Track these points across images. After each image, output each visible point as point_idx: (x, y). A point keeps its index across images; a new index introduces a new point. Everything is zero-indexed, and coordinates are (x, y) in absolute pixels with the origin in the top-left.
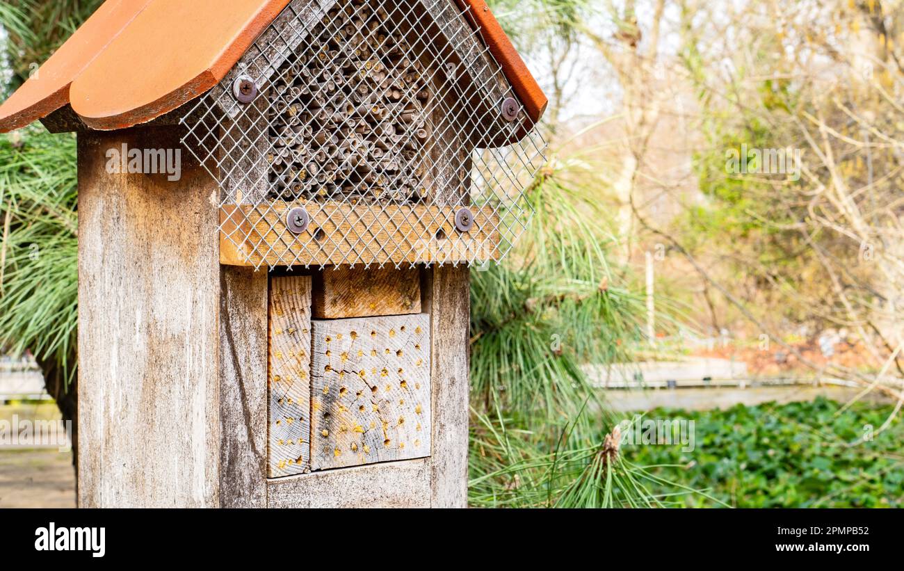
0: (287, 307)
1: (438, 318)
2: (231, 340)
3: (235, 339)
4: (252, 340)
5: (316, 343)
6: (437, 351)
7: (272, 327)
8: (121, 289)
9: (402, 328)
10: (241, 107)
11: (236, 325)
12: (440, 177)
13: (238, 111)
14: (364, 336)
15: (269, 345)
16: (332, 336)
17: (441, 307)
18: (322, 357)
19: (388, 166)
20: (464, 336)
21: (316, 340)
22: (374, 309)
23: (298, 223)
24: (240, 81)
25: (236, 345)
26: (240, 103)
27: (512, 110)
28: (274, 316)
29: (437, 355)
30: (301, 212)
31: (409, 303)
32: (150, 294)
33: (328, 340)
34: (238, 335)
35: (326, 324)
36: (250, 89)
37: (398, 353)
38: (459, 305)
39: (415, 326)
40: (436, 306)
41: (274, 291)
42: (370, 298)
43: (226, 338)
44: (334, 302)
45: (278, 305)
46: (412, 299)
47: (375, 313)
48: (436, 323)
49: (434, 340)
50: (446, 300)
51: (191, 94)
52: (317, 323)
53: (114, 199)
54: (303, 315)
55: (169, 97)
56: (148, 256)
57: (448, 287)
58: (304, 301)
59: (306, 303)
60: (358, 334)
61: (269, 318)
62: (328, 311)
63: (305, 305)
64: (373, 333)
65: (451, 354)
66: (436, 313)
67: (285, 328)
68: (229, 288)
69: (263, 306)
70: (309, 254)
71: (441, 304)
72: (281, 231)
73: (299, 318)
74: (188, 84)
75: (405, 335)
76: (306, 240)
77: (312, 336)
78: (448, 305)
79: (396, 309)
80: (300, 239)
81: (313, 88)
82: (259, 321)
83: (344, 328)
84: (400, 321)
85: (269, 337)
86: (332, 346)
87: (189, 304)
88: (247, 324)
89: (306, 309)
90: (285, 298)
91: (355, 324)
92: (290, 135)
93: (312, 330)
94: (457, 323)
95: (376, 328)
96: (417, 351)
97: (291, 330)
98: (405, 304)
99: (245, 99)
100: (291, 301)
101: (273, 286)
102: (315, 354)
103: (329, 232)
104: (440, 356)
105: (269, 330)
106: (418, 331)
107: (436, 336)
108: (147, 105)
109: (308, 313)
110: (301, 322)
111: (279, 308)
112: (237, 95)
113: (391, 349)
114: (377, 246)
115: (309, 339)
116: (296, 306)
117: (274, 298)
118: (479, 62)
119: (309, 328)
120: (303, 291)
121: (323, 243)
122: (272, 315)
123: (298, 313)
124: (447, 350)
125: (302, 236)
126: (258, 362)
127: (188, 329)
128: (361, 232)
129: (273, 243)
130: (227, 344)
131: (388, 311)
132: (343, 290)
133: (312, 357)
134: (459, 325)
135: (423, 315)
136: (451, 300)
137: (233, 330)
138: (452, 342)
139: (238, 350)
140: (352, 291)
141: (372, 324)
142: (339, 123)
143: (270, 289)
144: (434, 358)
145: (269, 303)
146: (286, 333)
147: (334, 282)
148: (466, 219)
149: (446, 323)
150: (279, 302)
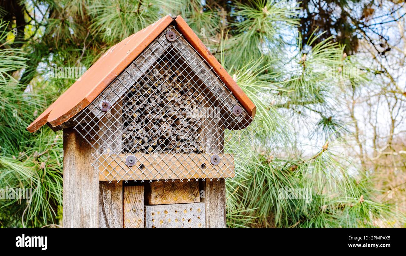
0: (132, 199)
1: (209, 204)
2: (104, 214)
3: (107, 214)
4: (115, 213)
5: (147, 216)
6: (209, 219)
7: (125, 208)
8: (74, 195)
9: (191, 209)
10: (104, 113)
11: (107, 208)
12: (208, 141)
13: (102, 115)
14: (171, 212)
15: (123, 216)
16: (155, 212)
17: (210, 199)
18: (150, 222)
19: (182, 138)
20: (223, 213)
21: (147, 214)
22: (176, 200)
23: (131, 162)
24: (102, 103)
25: (107, 216)
26: (103, 111)
27: (238, 111)
28: (126, 203)
29: (209, 222)
30: (133, 157)
31: (194, 198)
32: (81, 195)
33: (153, 214)
34: (108, 212)
35: (152, 207)
36: (107, 105)
37: (189, 220)
38: (220, 199)
39: (197, 208)
40: (208, 199)
41: (126, 192)
42: (174, 195)
43: (102, 213)
44: (156, 197)
45: (128, 198)
46: (196, 196)
47: (177, 202)
48: (208, 207)
49: (207, 215)
50: (213, 196)
51: (80, 108)
52: (147, 207)
53: (72, 157)
54: (140, 203)
55: (72, 110)
56: (81, 180)
57: (214, 190)
58: (140, 197)
59: (142, 197)
60: (168, 212)
61: (123, 204)
62: (153, 201)
63: (141, 198)
64: (176, 211)
65: (216, 221)
66: (208, 202)
67: (131, 209)
68: (104, 191)
69: (120, 199)
70: (137, 175)
71: (210, 198)
72: (123, 165)
73: (138, 204)
74: (78, 104)
75: (192, 213)
76: (135, 169)
77: (145, 212)
78: (214, 199)
79: (188, 201)
80: (132, 169)
81: (145, 105)
82: (118, 206)
83: (161, 209)
84: (189, 206)
85: (123, 213)
86: (155, 217)
87: (91, 199)
88: (113, 207)
89: (141, 200)
90: (131, 196)
91: (166, 208)
92: (134, 126)
93: (145, 210)
94: (219, 207)
95: (177, 209)
96: (198, 220)
97: (134, 210)
98: (192, 198)
99: (104, 110)
100: (134, 197)
101: (125, 190)
102: (147, 221)
103: (147, 165)
104: (211, 222)
105: (123, 209)
106: (199, 210)
107: (208, 213)
108: (65, 114)
109: (143, 202)
110: (139, 207)
111: (128, 200)
112: (101, 108)
113: (185, 219)
114: (171, 171)
115: (143, 214)
116: (137, 199)
117: (126, 195)
118: (221, 91)
119: (143, 209)
120: (140, 192)
121: (143, 170)
122: (125, 203)
123: (138, 202)
124: (214, 219)
125: (133, 168)
126: (118, 224)
127: (91, 210)
128: (162, 165)
129: (119, 170)
130: (103, 216)
131: (184, 201)
132: (160, 192)
133: (145, 222)
134: (220, 208)
135: (201, 203)
136: (215, 197)
137: (106, 209)
138: (217, 216)
139: (108, 218)
140: (165, 192)
141: (175, 207)
142: (158, 119)
143: (124, 192)
144: (207, 223)
145: (123, 198)
146: (132, 211)
147: (156, 188)
148: (216, 159)
149: (213, 207)
150: (128, 197)
